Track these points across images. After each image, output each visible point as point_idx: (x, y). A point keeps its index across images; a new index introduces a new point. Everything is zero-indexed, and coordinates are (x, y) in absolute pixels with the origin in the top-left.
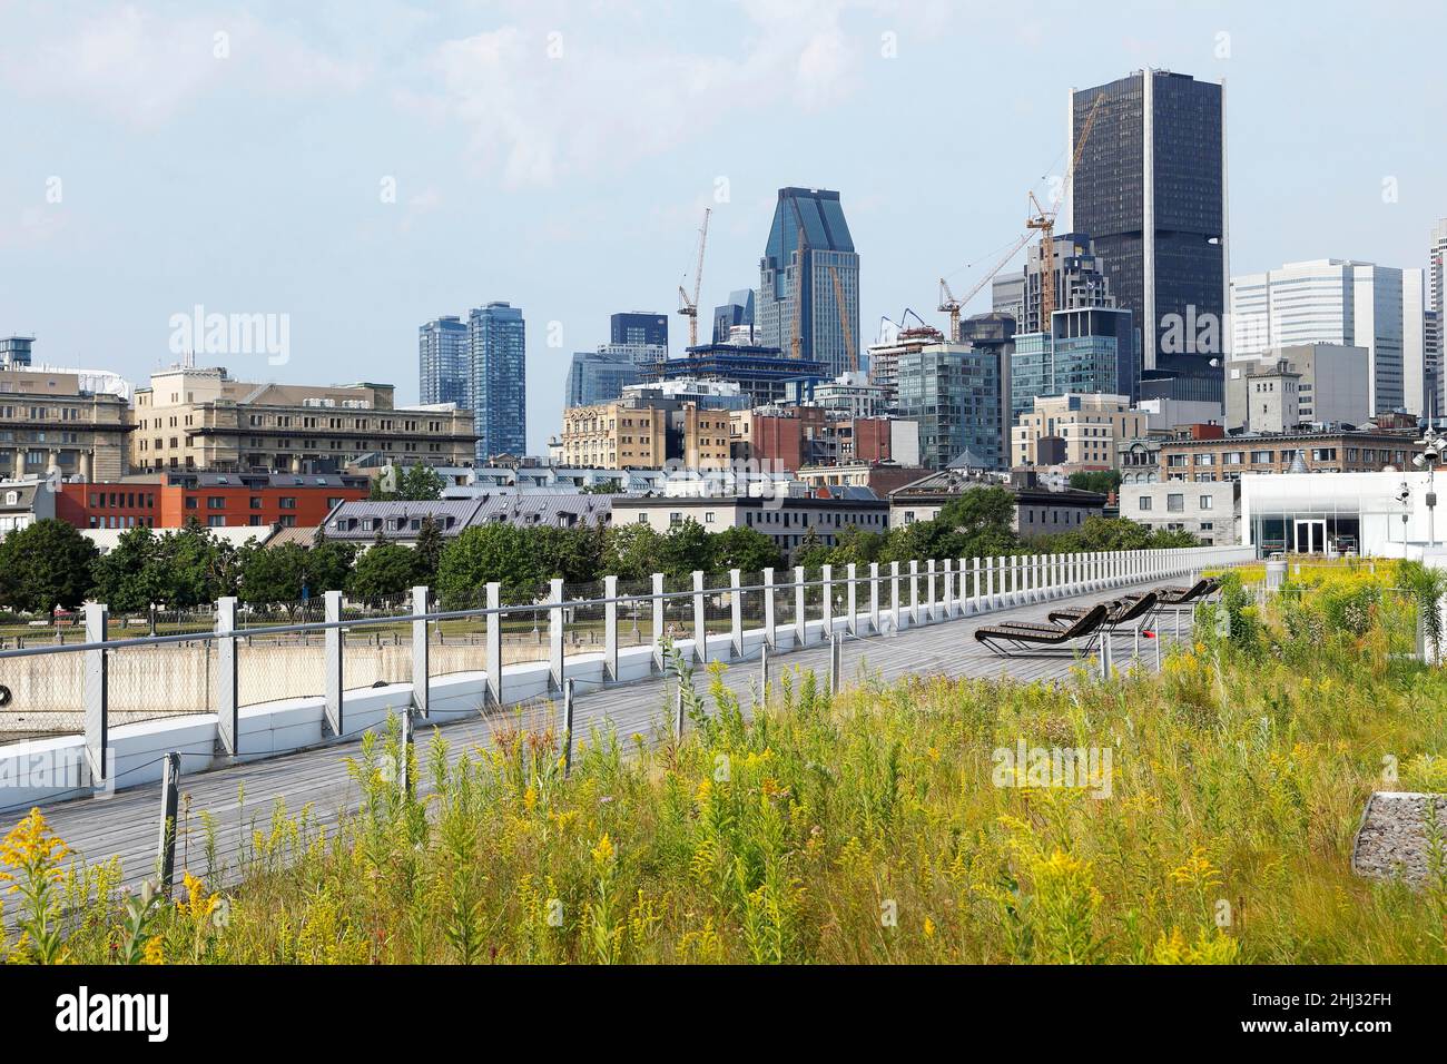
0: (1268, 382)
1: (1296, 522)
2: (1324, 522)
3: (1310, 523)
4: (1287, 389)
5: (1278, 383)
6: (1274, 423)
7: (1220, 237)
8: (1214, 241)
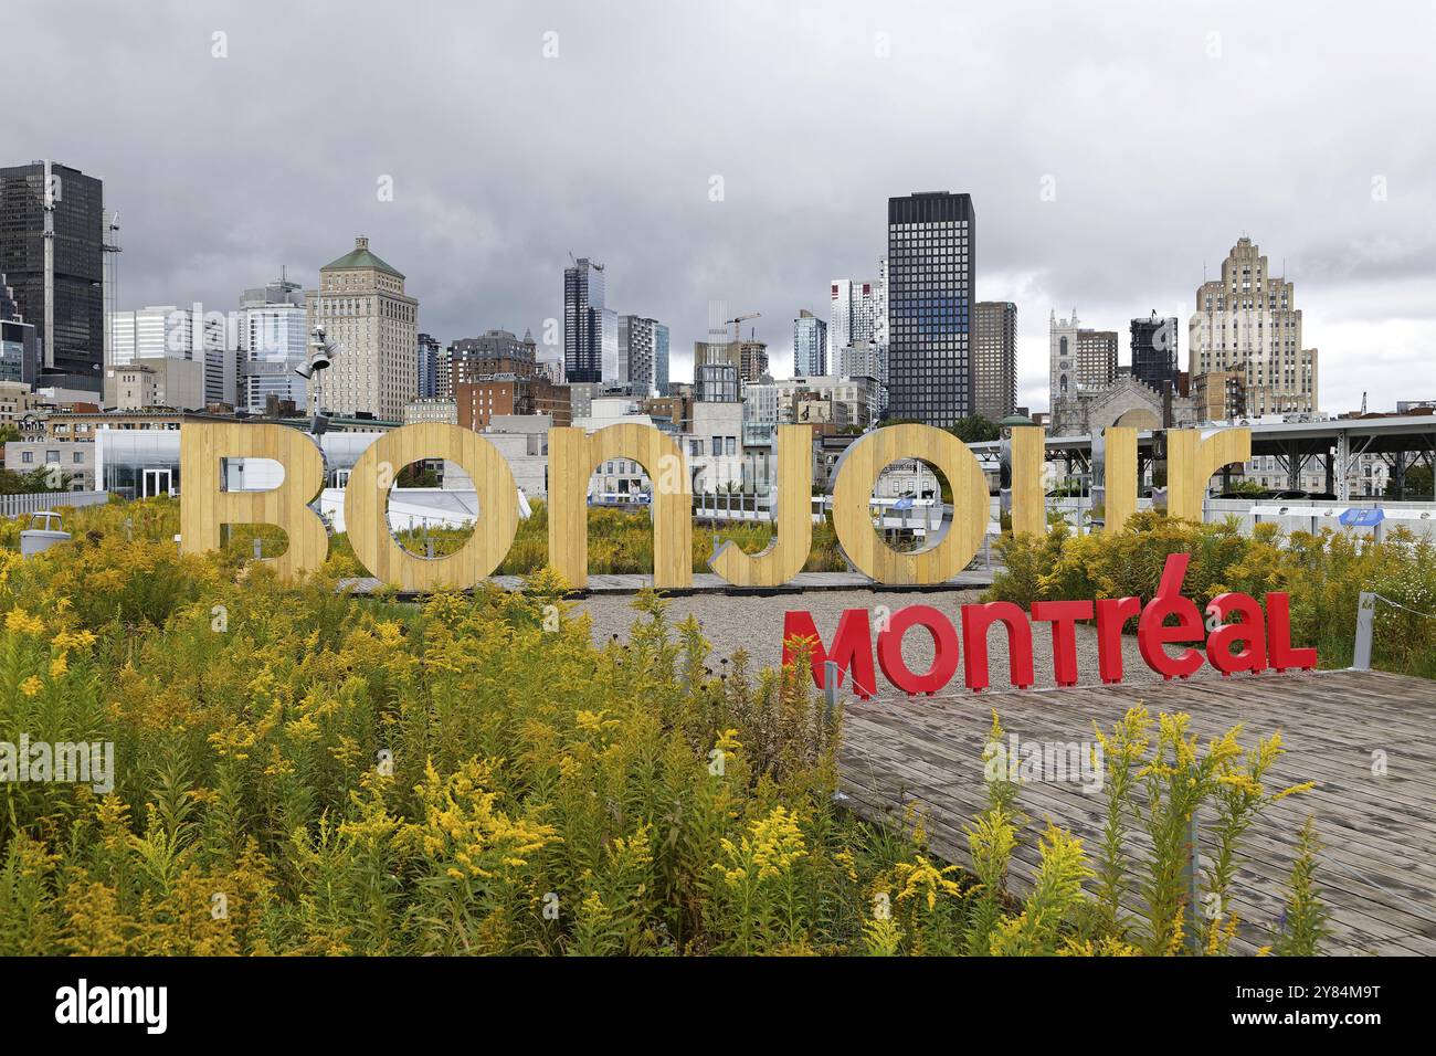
0: (131, 374)
1: (145, 472)
2: (170, 472)
3: (157, 472)
4: (146, 380)
5: (139, 376)
6: (136, 403)
7: (101, 282)
8: (97, 284)
